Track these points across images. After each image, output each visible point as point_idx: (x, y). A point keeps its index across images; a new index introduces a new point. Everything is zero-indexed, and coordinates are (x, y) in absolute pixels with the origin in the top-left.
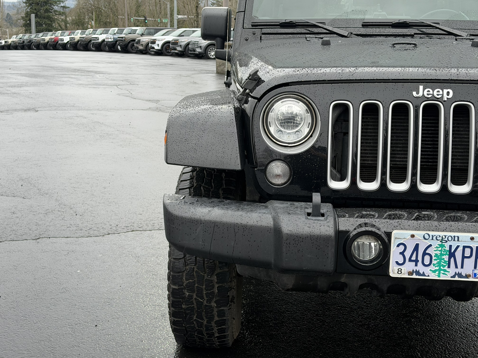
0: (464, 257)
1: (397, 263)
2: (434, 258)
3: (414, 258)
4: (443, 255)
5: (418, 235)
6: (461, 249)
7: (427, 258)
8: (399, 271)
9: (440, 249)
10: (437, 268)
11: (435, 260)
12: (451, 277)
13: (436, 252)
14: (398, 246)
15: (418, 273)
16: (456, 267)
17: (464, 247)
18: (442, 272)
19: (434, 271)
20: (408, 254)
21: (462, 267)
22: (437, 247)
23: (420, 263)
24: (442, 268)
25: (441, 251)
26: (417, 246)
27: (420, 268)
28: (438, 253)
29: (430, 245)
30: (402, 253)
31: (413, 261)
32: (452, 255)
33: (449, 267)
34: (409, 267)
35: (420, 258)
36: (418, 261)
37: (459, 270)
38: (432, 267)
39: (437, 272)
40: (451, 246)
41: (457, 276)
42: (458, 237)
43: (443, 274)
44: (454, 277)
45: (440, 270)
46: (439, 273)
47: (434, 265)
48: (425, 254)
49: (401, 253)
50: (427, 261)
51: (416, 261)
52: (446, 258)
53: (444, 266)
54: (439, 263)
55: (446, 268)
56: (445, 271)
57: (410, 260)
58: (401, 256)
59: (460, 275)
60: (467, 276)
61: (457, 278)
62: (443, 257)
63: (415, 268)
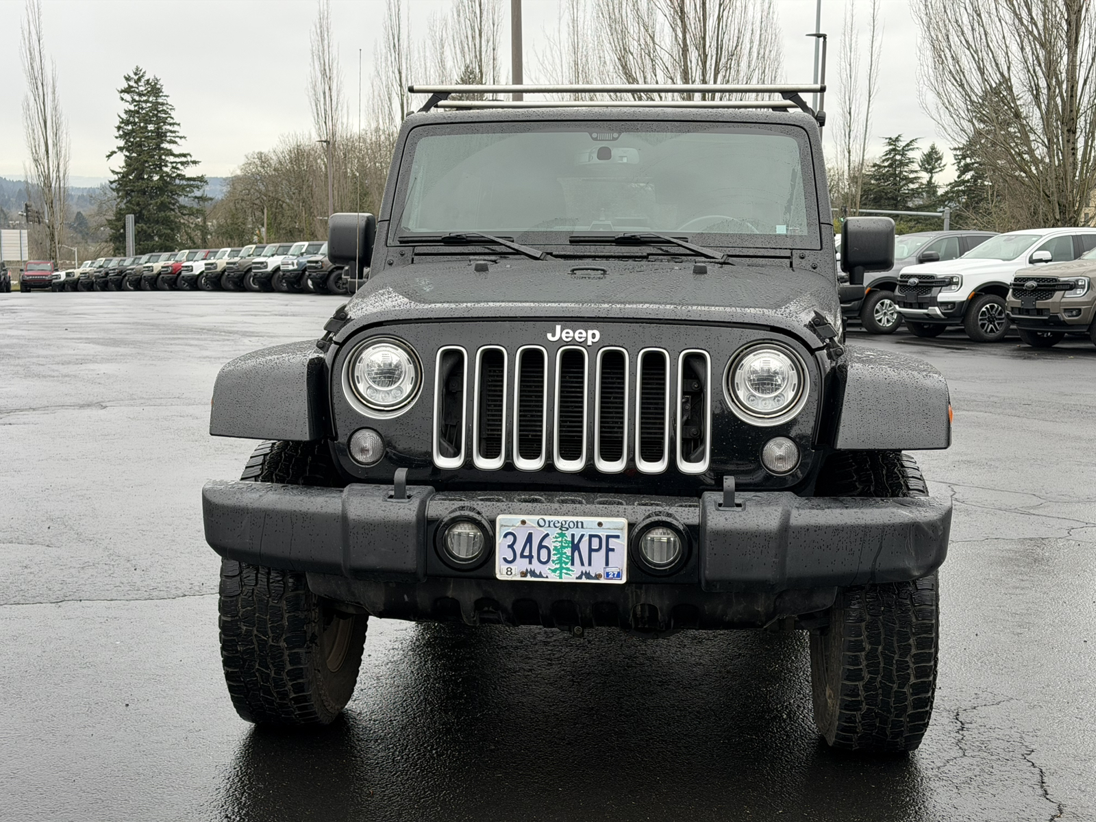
0: (591, 550)
1: (505, 559)
2: (552, 552)
3: (526, 553)
4: (565, 547)
5: (529, 520)
6: (586, 538)
7: (544, 552)
8: (509, 571)
9: (560, 539)
10: (558, 566)
11: (554, 554)
12: (577, 578)
13: (555, 544)
14: (505, 536)
15: (533, 573)
16: (582, 564)
17: (591, 536)
18: (564, 571)
19: (554, 571)
20: (518, 547)
21: (590, 564)
22: (556, 537)
23: (535, 560)
24: (563, 565)
25: (561, 542)
26: (530, 536)
27: (536, 566)
28: (558, 544)
29: (547, 535)
30: (511, 546)
31: (526, 557)
32: (575, 547)
33: (573, 564)
34: (521, 565)
35: (535, 553)
36: (532, 557)
37: (586, 568)
38: (551, 565)
39: (558, 572)
40: (573, 536)
41: (584, 577)
42: (582, 523)
43: (566, 574)
44: (580, 577)
45: (561, 568)
46: (561, 573)
47: (553, 561)
48: (540, 547)
49: (509, 546)
50: (544, 557)
51: (530, 557)
52: (568, 551)
53: (566, 563)
54: (559, 559)
55: (569, 565)
56: (568, 569)
57: (522, 556)
58: (510, 549)
59: (588, 575)
60: (598, 577)
61: (584, 580)
62: (565, 551)
63: (529, 567)
